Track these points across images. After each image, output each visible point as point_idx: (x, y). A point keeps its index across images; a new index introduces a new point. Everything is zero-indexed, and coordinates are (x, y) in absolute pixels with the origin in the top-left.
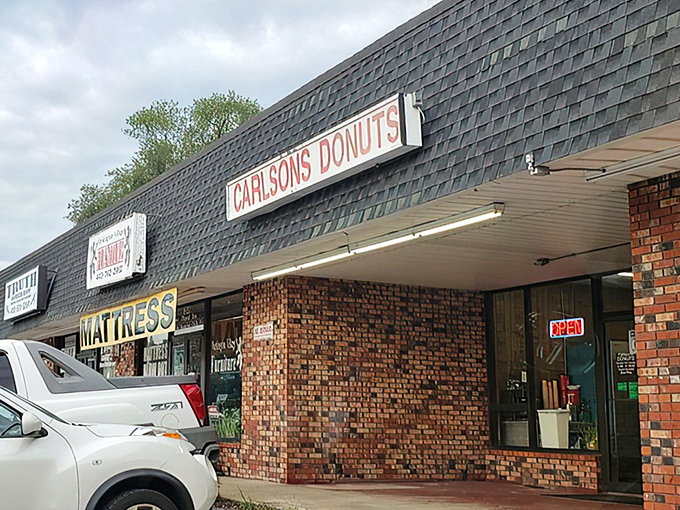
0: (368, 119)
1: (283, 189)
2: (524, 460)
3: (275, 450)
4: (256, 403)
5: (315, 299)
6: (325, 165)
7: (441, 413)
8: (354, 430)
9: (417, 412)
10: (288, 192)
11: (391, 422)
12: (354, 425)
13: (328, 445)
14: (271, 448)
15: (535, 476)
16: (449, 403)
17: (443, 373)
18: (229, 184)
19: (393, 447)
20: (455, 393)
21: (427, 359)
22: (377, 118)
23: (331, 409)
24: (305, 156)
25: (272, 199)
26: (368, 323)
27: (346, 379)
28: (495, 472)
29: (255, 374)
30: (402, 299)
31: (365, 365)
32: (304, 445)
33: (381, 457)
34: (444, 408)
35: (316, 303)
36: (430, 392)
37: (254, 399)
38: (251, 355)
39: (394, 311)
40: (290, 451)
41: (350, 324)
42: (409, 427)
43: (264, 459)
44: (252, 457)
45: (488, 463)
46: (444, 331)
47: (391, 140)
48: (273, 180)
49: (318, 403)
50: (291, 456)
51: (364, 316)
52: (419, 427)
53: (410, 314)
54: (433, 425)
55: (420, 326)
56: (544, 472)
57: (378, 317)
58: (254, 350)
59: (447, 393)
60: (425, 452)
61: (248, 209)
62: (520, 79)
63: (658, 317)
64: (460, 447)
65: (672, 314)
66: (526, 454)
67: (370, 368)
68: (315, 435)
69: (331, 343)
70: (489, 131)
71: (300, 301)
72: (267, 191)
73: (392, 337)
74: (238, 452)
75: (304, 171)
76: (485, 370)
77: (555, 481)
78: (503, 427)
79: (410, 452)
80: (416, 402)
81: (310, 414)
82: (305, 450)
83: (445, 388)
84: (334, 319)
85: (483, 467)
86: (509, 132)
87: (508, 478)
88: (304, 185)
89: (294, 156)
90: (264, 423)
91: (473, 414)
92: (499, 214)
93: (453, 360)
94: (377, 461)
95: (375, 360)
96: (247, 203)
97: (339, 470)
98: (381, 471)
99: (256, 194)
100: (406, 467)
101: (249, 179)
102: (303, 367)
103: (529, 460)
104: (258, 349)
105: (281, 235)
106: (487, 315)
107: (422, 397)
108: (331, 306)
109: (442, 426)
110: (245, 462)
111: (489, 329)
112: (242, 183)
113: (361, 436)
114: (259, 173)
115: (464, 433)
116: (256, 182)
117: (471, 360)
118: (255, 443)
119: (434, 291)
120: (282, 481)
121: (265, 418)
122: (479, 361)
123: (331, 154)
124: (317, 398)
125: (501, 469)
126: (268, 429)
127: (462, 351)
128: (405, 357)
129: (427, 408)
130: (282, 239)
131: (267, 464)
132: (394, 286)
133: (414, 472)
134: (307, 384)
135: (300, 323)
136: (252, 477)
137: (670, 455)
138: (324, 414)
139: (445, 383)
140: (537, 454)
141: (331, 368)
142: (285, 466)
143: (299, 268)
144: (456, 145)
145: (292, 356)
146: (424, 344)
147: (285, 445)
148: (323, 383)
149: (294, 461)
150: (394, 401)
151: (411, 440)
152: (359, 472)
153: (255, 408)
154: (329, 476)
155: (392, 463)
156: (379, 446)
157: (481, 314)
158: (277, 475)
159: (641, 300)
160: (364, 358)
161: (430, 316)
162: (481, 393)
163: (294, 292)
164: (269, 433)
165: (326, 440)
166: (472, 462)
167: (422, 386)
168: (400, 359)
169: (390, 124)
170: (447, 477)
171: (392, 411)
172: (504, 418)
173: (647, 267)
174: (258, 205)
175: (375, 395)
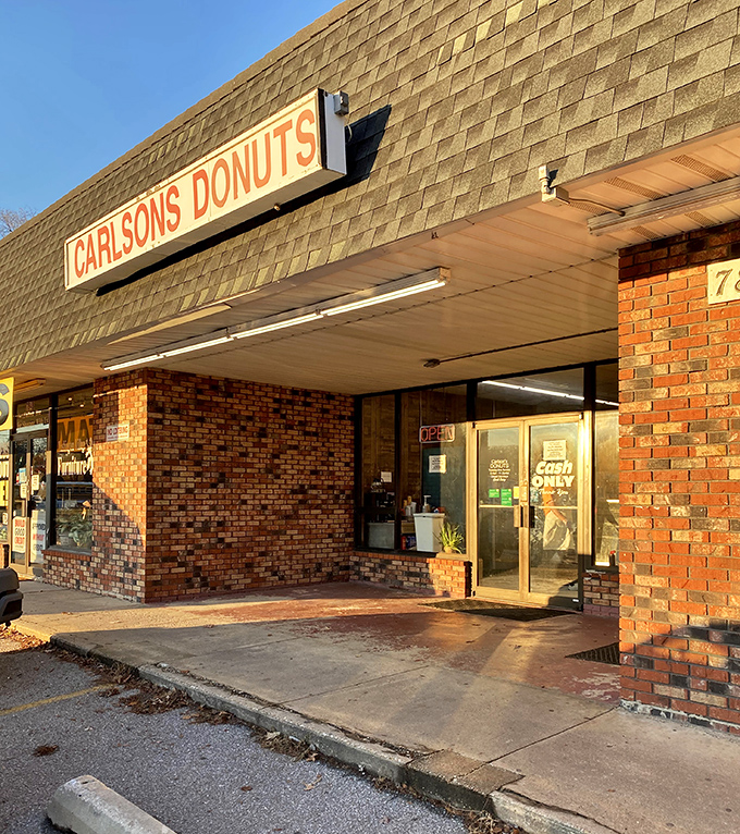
0: (267, 136)
1: (141, 243)
2: (389, 562)
3: (130, 566)
4: (109, 513)
5: (180, 397)
6: (200, 207)
7: (310, 518)
8: (221, 540)
9: (287, 517)
10: (148, 247)
11: (260, 530)
12: (221, 535)
13: (192, 558)
14: (126, 564)
15: (400, 578)
16: (317, 507)
17: (313, 477)
18: (67, 241)
19: (262, 554)
20: (324, 497)
21: (298, 464)
22: (281, 132)
23: (198, 519)
24: (173, 195)
25: (125, 258)
26: (239, 425)
27: (214, 486)
28: (358, 573)
29: (107, 479)
30: (276, 401)
31: (235, 470)
32: (165, 560)
33: (249, 566)
34: (313, 512)
35: (180, 401)
36: (300, 497)
37: (108, 508)
38: (102, 458)
39: (267, 412)
40: (149, 567)
41: (220, 426)
42: (277, 533)
43: (119, 574)
44: (104, 572)
45: (351, 564)
46: (316, 434)
47: (303, 161)
48: (127, 233)
49: (182, 513)
50: (149, 572)
51: (234, 417)
52: (288, 532)
53: (283, 417)
54: (302, 529)
55: (292, 429)
56: (410, 574)
57: (250, 418)
58: (106, 453)
59: (316, 497)
60: (294, 557)
61: (93, 273)
62: (508, 64)
63: (657, 428)
64: (325, 550)
65: (680, 424)
66: (392, 557)
67: (240, 474)
68: (177, 548)
69: (198, 447)
70: (459, 145)
71: (163, 399)
72: (119, 248)
73: (263, 440)
74: (88, 565)
75: (171, 217)
76: (352, 474)
77: (421, 583)
78: (367, 529)
79: (278, 558)
80: (286, 507)
81: (173, 525)
82: (167, 564)
83: (314, 492)
84: (201, 420)
85: (347, 568)
86: (495, 142)
87: (372, 579)
88: (170, 236)
89: (156, 197)
90: (119, 535)
91: (340, 517)
92: (443, 284)
93: (323, 464)
94: (245, 570)
95: (246, 465)
96: (91, 265)
97: (204, 584)
98: (249, 581)
99: (104, 253)
100: (275, 574)
101: (95, 234)
102: (165, 473)
103: (394, 563)
104: (113, 452)
105: (138, 309)
106: (356, 419)
107: (293, 502)
108: (200, 405)
109: (310, 529)
110: (95, 576)
111: (357, 433)
112: (85, 239)
113: (229, 545)
114: (108, 224)
115: (330, 536)
116: (104, 237)
117: (340, 464)
118: (107, 556)
119: (307, 393)
120: (139, 599)
121: (120, 530)
122: (347, 464)
123: (210, 190)
124: (182, 508)
125: (365, 570)
126: (123, 542)
127: (331, 454)
128: (276, 461)
129: (296, 512)
130: (139, 314)
131: (122, 580)
132: (267, 385)
133: (282, 578)
134: (170, 493)
135: (162, 424)
136: (104, 592)
137: (665, 609)
138: (189, 525)
139: (315, 487)
140: (403, 557)
141: (198, 474)
142: (143, 584)
143: (161, 356)
144: (402, 170)
145: (152, 461)
146: (296, 447)
147: (143, 561)
148: (189, 491)
149: (154, 578)
150: (264, 507)
151: (280, 548)
152: (227, 583)
153: (107, 518)
154: (192, 591)
155: (261, 571)
156: (248, 555)
157: (349, 418)
158: (133, 593)
159: (631, 405)
160: (234, 463)
161: (302, 419)
162: (348, 497)
163: (155, 388)
164: (124, 547)
165: (190, 553)
166: (337, 563)
167: (294, 492)
168: (272, 463)
169: (303, 138)
170: (314, 580)
171: (263, 518)
172: (367, 521)
173: (644, 361)
174: (106, 267)
175: (244, 502)
